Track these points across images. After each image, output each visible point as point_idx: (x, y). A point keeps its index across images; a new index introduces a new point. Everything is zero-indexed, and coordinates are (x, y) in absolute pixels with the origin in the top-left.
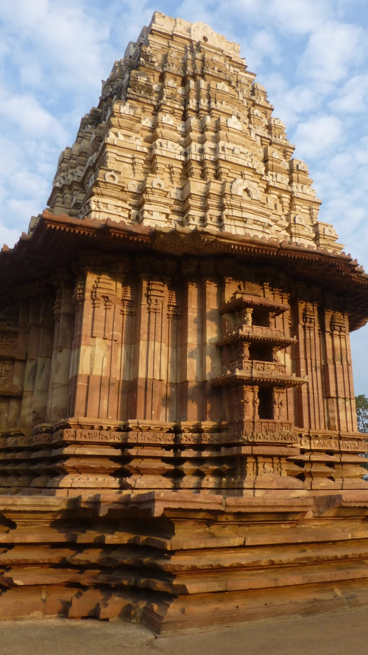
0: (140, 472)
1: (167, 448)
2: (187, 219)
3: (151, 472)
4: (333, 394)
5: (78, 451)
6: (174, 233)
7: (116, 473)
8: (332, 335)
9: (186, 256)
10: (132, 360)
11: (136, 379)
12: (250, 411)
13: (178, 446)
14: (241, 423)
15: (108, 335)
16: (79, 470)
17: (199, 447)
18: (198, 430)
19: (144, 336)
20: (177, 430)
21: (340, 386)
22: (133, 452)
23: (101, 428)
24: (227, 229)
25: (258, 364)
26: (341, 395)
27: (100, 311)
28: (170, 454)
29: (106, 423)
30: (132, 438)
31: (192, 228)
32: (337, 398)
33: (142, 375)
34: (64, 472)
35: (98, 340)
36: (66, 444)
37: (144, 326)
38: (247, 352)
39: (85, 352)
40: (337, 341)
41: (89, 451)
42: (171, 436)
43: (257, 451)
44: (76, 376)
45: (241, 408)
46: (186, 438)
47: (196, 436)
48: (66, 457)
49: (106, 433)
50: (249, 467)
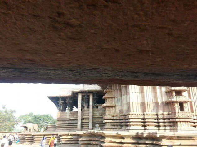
0: (149, 125)
1: (155, 119)
3: (152, 125)
7: (143, 126)
11: (144, 102)
13: (158, 119)
14: (175, 113)
15: (136, 91)
16: (134, 125)
17: (164, 119)
18: (163, 114)
28: (156, 121)
30: (146, 117)
33: (146, 101)
34: (130, 126)
35: (134, 93)
38: (174, 94)
42: (156, 116)
43: (181, 120)
44: (130, 102)
45: (174, 109)
46: (160, 117)
47: (163, 116)
48: (130, 122)
49: (139, 116)
50: (179, 124)
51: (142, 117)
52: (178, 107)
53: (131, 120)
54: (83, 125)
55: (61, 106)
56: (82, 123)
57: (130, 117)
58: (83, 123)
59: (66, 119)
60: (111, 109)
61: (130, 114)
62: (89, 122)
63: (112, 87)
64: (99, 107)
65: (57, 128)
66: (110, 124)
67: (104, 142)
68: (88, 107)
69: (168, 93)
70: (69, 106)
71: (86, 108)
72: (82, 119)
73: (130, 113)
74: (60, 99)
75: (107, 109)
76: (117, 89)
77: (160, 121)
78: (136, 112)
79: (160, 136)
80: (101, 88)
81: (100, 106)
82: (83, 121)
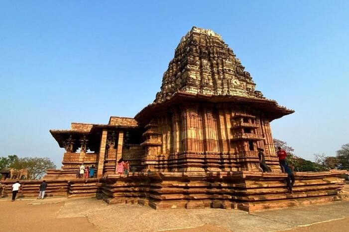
0: (211, 166)
1: (219, 159)
2: (217, 91)
3: (214, 167)
4: (267, 143)
5: (192, 160)
6: (213, 96)
7: (203, 167)
8: (264, 125)
9: (218, 103)
10: (204, 134)
11: (206, 139)
12: (247, 149)
13: (222, 159)
14: (245, 152)
15: (195, 126)
16: (191, 166)
17: (229, 159)
18: (228, 154)
19: (207, 127)
20: (221, 154)
21: (269, 141)
22: (208, 160)
23: (197, 154)
24: (231, 94)
25: (248, 134)
26: (269, 143)
27: (192, 120)
28: (220, 161)
29: (198, 152)
30: (208, 156)
31: (225, 94)
32: (268, 144)
33: (207, 138)
34: (187, 167)
35: (192, 128)
36: (187, 158)
37: (206, 124)
38: (243, 131)
39: (189, 132)
40: (266, 127)
41: (194, 160)
42: (219, 156)
43: (252, 160)
44: (187, 139)
45: (243, 147)
46: (225, 156)
47: (228, 156)
48: (187, 162)
49: (199, 155)
50: (249, 165)
51: (203, 157)
52: (248, 146)
53: (188, 160)
54: (106, 169)
55: (72, 146)
56: (104, 166)
57: (188, 156)
58: (106, 167)
59: (78, 162)
60: (155, 148)
61: (187, 153)
62: (115, 166)
63: (158, 122)
64: (131, 148)
65: (61, 174)
66: (154, 166)
67: (160, 187)
68: (116, 147)
69: (234, 131)
70: (84, 146)
71: (111, 148)
72: (106, 162)
73: (188, 151)
74: (71, 136)
75: (150, 148)
76: (165, 124)
77: (232, 161)
78: (195, 150)
79: (246, 176)
80: (137, 124)
81: (132, 146)
82: (106, 164)
